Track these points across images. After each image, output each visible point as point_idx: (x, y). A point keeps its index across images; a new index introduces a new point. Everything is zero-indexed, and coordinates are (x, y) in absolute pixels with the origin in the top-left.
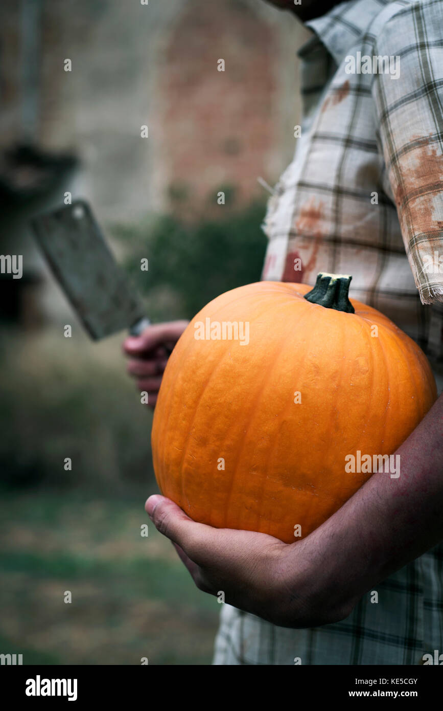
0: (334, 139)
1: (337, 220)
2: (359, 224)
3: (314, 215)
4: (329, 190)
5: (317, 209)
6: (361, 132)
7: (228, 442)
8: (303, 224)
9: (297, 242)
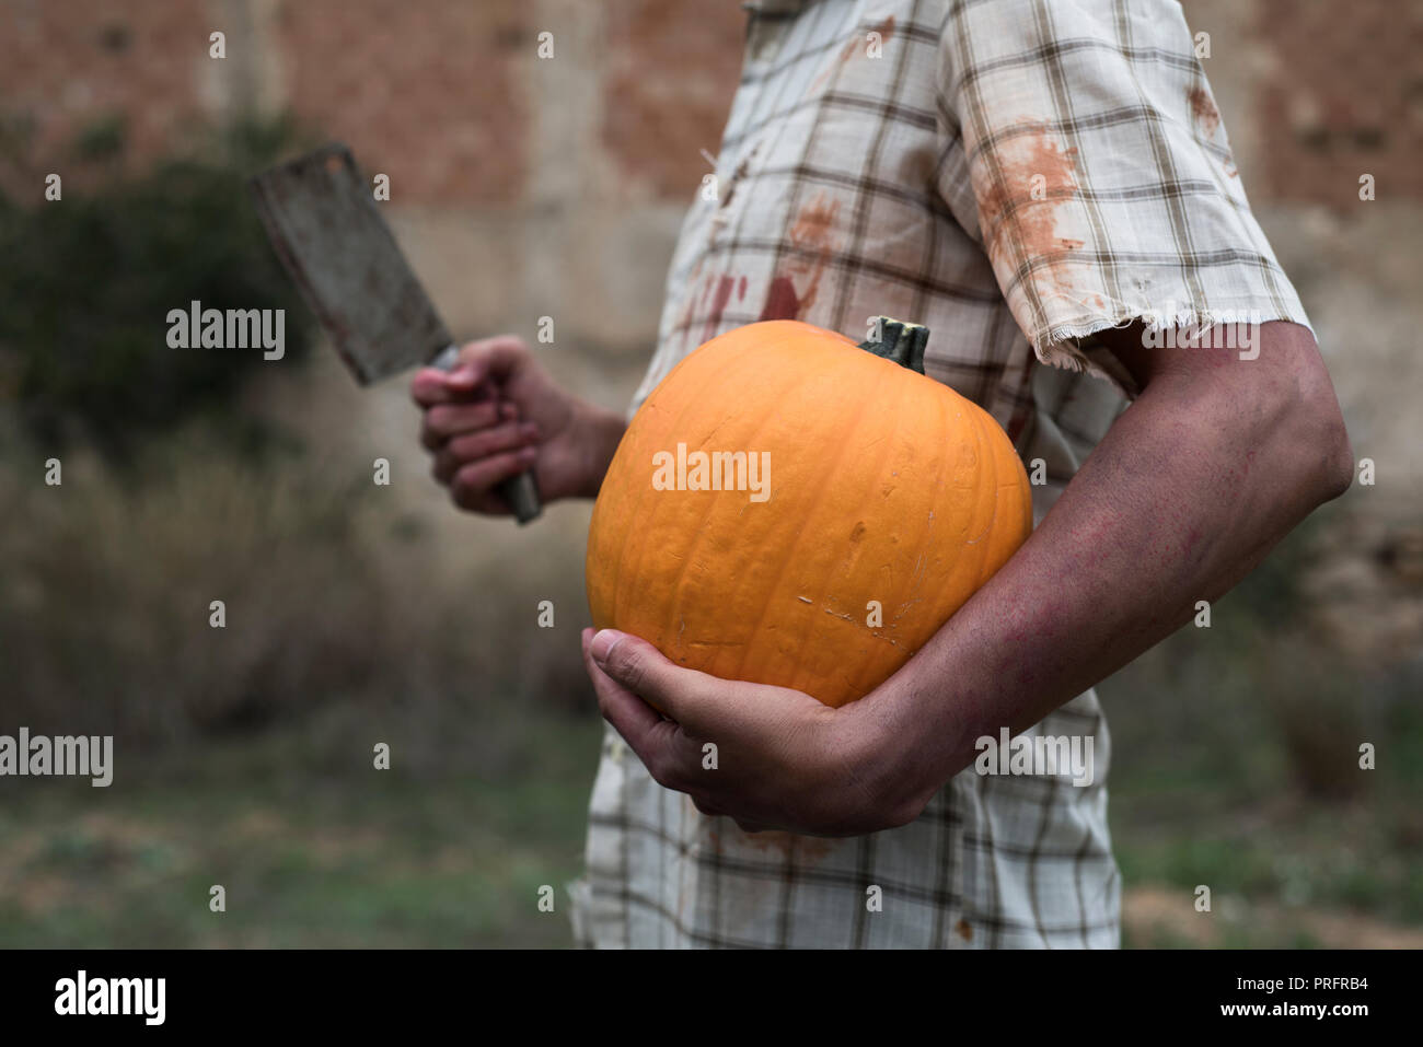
0: (865, 104)
1: (859, 230)
2: (894, 239)
3: (821, 220)
4: (853, 182)
5: (827, 211)
6: (913, 96)
7: (767, 548)
8: (801, 233)
9: (790, 261)
